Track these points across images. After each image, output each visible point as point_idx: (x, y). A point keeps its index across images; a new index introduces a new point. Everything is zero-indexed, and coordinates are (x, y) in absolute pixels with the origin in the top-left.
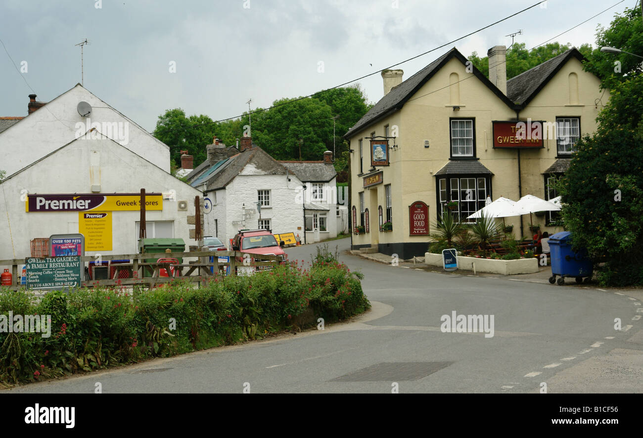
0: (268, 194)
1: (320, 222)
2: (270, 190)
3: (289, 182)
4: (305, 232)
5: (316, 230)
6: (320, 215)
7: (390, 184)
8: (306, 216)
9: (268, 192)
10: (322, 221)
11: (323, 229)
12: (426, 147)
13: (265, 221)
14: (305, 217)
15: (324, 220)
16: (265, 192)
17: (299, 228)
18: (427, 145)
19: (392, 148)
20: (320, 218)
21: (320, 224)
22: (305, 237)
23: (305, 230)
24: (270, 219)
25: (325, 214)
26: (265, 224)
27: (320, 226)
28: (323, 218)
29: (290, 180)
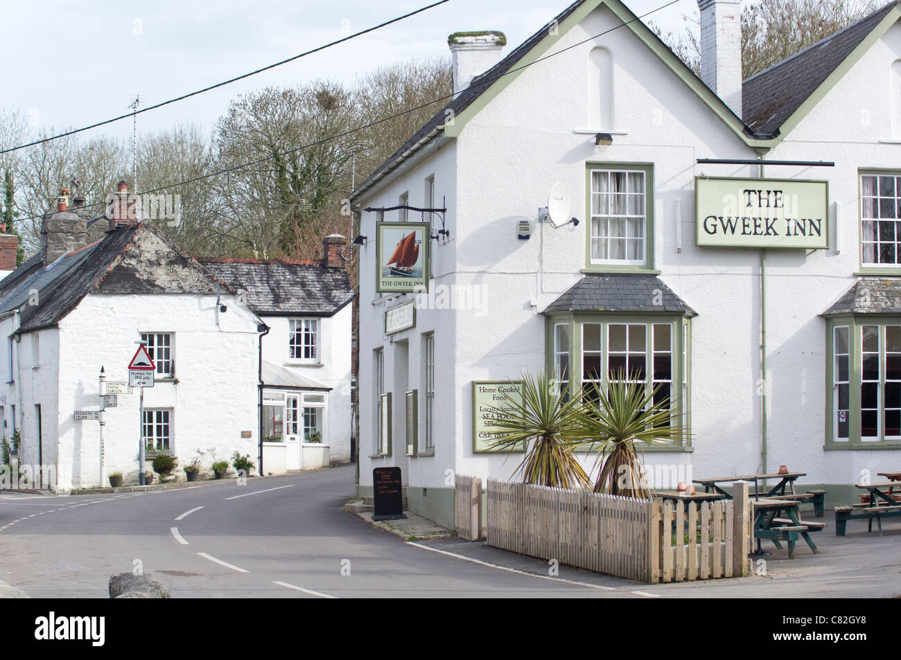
0: (167, 343)
1: (306, 418)
2: (173, 333)
3: (221, 314)
4: (261, 446)
5: (293, 439)
6: (306, 400)
7: (433, 332)
8: (265, 403)
9: (167, 337)
10: (311, 417)
11: (314, 437)
12: (520, 237)
13: (159, 414)
14: (261, 405)
15: (317, 414)
16: (160, 336)
17: (246, 435)
18: (524, 233)
19: (437, 238)
20: (307, 410)
21: (306, 424)
22: (261, 458)
23: (262, 440)
24: (172, 408)
25: (319, 399)
26: (159, 420)
27: (306, 431)
28: (313, 410)
29: (224, 309)
